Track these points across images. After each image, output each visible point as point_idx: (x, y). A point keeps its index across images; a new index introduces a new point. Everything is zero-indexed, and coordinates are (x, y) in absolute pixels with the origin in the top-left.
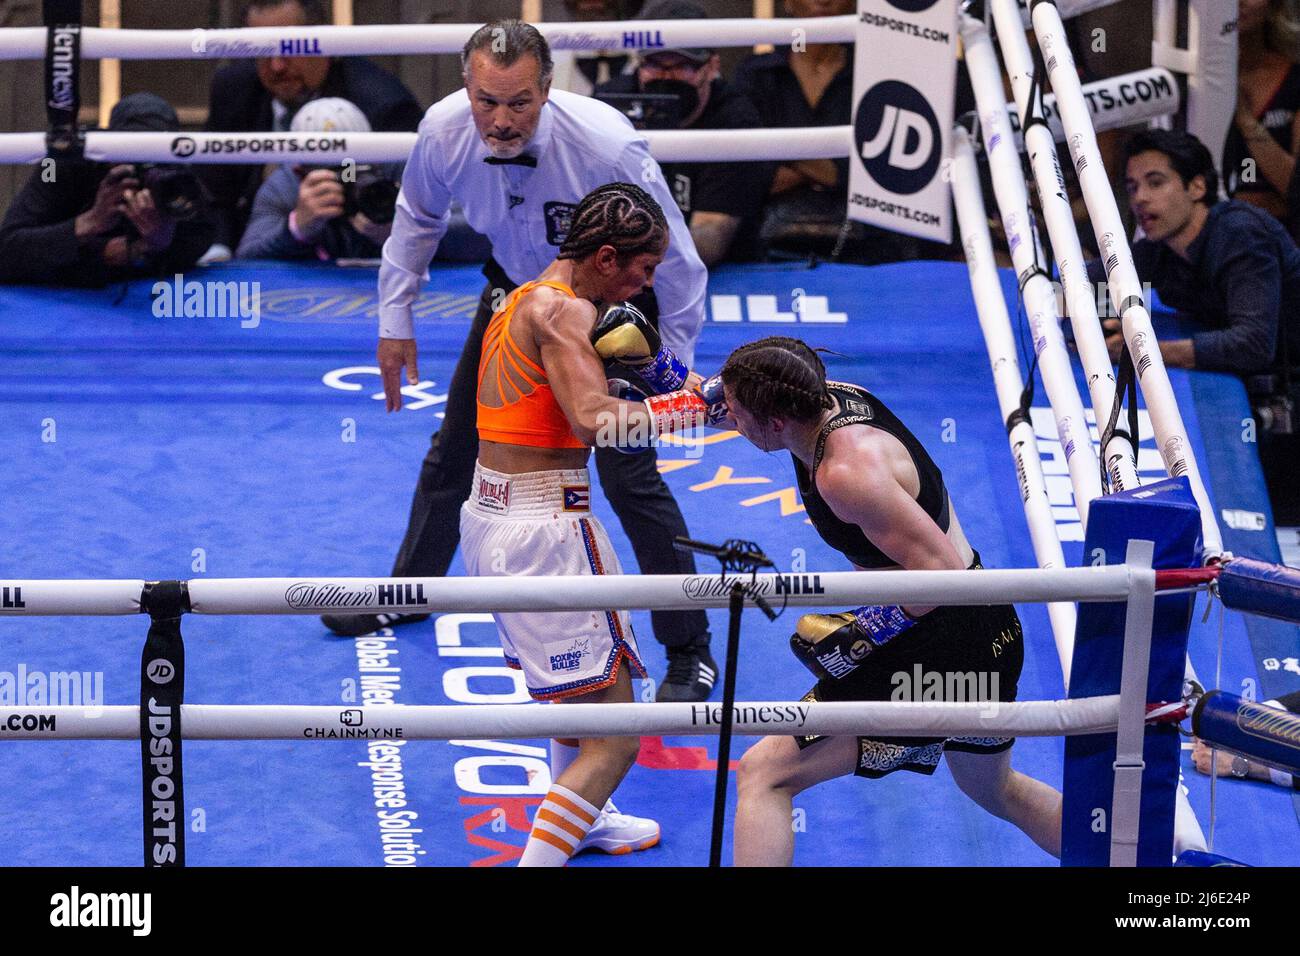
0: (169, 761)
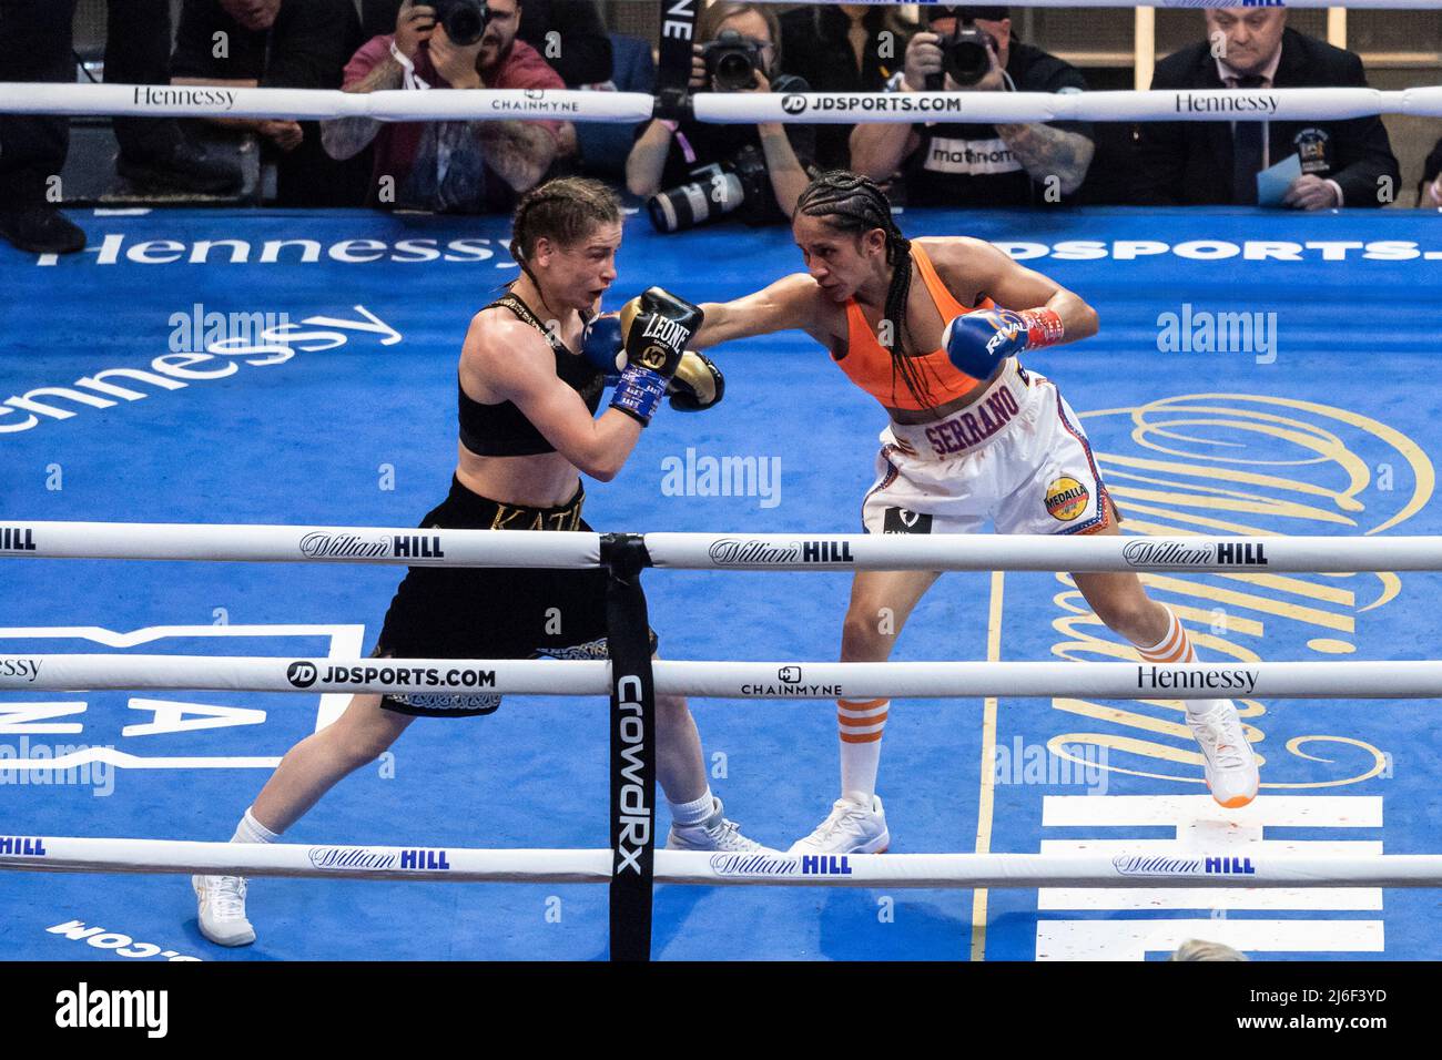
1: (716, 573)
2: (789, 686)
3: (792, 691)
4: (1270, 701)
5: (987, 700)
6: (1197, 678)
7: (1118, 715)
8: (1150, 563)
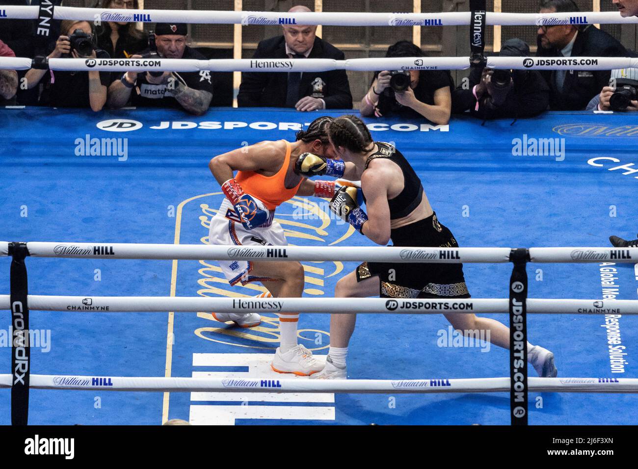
0: (521, 325)
1: (57, 259)
2: (87, 306)
3: (88, 309)
5: (170, 313)
6: (258, 304)
8: (239, 257)
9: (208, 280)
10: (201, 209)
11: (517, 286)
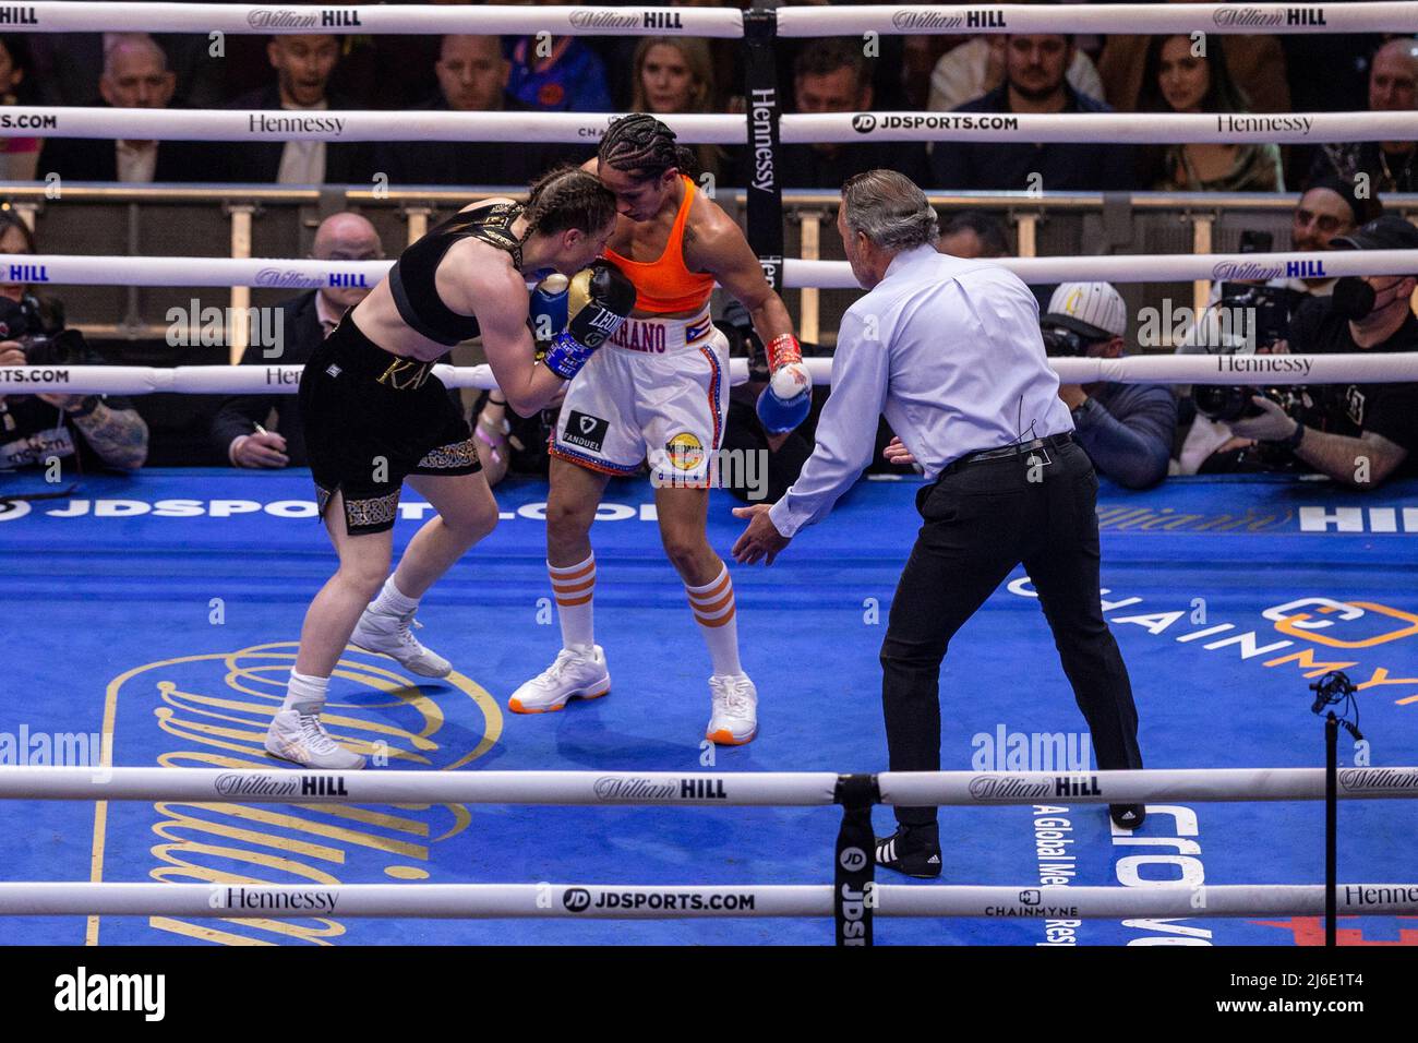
4: (350, 921)
5: (90, 918)
6: (282, 898)
7: (209, 934)
8: (240, 793)
9: (173, 847)
10: (160, 692)
11: (852, 857)
